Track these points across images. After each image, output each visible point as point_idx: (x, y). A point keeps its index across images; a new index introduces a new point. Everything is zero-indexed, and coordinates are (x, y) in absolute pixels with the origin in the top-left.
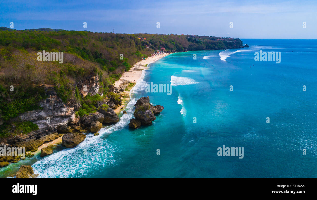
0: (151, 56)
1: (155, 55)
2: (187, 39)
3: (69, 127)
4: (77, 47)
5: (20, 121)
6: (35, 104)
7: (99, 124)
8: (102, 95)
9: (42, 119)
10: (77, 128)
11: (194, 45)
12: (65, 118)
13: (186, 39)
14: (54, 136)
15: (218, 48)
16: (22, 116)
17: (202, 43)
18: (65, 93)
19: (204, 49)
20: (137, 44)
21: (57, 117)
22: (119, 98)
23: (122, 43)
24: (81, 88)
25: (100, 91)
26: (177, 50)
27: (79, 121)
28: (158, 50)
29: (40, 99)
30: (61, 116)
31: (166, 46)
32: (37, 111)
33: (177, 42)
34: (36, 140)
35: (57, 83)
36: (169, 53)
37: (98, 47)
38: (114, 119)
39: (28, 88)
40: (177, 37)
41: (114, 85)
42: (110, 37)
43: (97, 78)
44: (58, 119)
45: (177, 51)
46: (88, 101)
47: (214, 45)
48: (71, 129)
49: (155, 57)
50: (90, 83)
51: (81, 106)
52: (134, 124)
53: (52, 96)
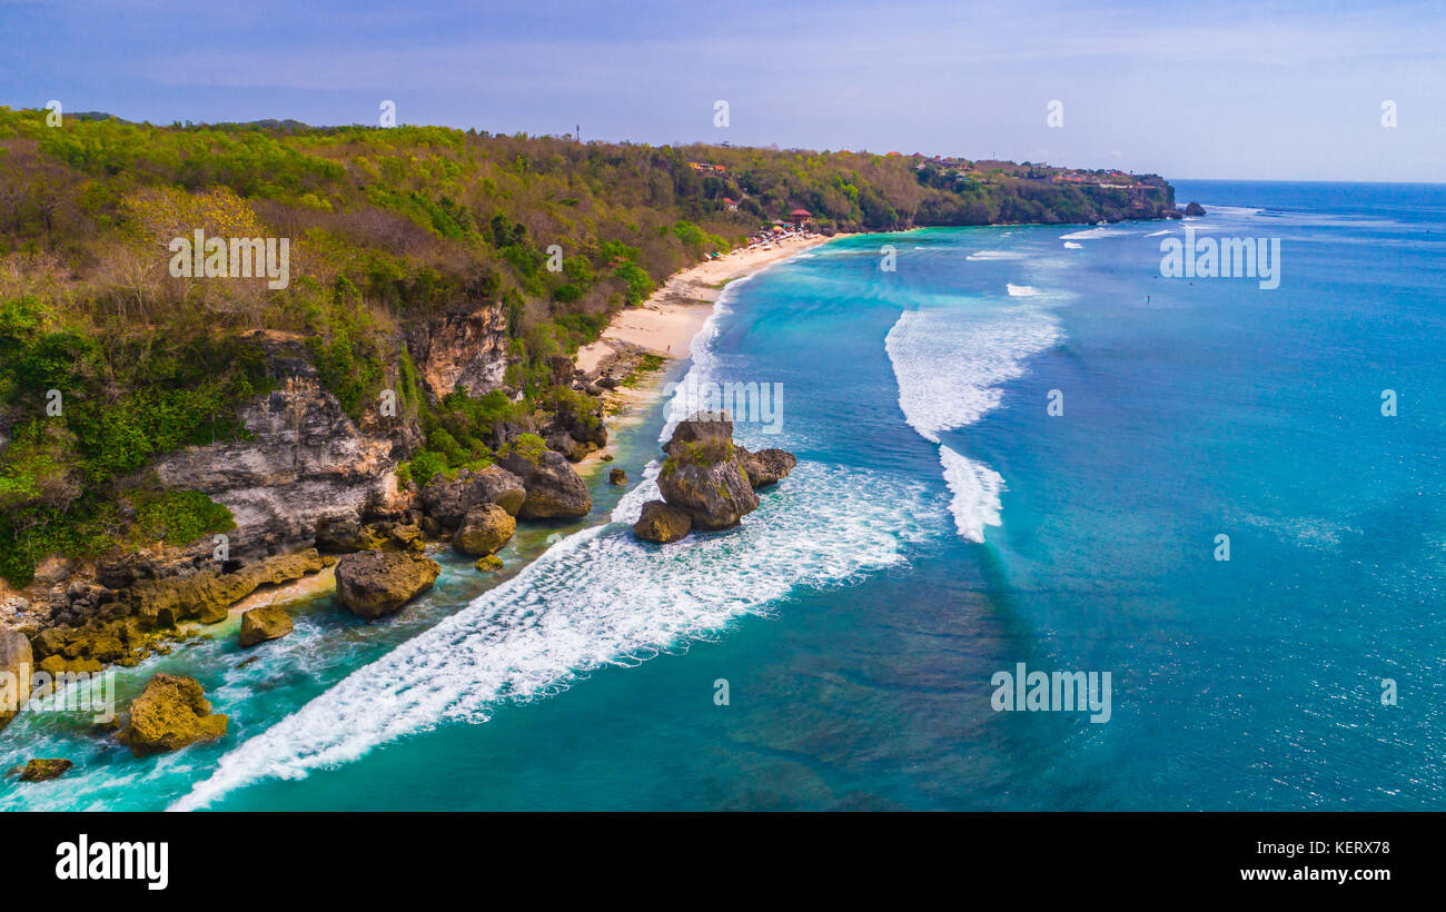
0: (745, 247)
1: (766, 241)
2: (913, 175)
3: (370, 531)
4: (417, 193)
5: (156, 490)
6: (220, 412)
7: (500, 519)
8: (520, 396)
9: (248, 486)
10: (402, 532)
11: (947, 200)
12: (351, 485)
13: (907, 171)
14: (301, 561)
15: (1056, 219)
16: (164, 466)
17: (981, 190)
18: (354, 371)
19: (990, 220)
20: (681, 190)
21: (317, 478)
22: (596, 413)
23: (614, 184)
24: (425, 360)
25: (509, 378)
26: (864, 224)
27: (411, 503)
28: (779, 222)
29: (241, 394)
30: (333, 474)
31: (816, 203)
32: (230, 448)
33: (868, 184)
34: (222, 577)
35: (317, 327)
36: (830, 235)
37: (506, 197)
38: (568, 502)
39: (192, 343)
40: (867, 162)
41: (575, 359)
42: (562, 158)
43: (497, 317)
44: (322, 487)
45: (863, 228)
46: (455, 420)
47: (1041, 201)
48: (376, 535)
49: (766, 250)
50: (467, 338)
51: (423, 438)
52: (657, 523)
53: (294, 380)
